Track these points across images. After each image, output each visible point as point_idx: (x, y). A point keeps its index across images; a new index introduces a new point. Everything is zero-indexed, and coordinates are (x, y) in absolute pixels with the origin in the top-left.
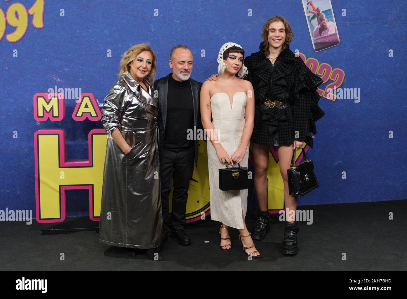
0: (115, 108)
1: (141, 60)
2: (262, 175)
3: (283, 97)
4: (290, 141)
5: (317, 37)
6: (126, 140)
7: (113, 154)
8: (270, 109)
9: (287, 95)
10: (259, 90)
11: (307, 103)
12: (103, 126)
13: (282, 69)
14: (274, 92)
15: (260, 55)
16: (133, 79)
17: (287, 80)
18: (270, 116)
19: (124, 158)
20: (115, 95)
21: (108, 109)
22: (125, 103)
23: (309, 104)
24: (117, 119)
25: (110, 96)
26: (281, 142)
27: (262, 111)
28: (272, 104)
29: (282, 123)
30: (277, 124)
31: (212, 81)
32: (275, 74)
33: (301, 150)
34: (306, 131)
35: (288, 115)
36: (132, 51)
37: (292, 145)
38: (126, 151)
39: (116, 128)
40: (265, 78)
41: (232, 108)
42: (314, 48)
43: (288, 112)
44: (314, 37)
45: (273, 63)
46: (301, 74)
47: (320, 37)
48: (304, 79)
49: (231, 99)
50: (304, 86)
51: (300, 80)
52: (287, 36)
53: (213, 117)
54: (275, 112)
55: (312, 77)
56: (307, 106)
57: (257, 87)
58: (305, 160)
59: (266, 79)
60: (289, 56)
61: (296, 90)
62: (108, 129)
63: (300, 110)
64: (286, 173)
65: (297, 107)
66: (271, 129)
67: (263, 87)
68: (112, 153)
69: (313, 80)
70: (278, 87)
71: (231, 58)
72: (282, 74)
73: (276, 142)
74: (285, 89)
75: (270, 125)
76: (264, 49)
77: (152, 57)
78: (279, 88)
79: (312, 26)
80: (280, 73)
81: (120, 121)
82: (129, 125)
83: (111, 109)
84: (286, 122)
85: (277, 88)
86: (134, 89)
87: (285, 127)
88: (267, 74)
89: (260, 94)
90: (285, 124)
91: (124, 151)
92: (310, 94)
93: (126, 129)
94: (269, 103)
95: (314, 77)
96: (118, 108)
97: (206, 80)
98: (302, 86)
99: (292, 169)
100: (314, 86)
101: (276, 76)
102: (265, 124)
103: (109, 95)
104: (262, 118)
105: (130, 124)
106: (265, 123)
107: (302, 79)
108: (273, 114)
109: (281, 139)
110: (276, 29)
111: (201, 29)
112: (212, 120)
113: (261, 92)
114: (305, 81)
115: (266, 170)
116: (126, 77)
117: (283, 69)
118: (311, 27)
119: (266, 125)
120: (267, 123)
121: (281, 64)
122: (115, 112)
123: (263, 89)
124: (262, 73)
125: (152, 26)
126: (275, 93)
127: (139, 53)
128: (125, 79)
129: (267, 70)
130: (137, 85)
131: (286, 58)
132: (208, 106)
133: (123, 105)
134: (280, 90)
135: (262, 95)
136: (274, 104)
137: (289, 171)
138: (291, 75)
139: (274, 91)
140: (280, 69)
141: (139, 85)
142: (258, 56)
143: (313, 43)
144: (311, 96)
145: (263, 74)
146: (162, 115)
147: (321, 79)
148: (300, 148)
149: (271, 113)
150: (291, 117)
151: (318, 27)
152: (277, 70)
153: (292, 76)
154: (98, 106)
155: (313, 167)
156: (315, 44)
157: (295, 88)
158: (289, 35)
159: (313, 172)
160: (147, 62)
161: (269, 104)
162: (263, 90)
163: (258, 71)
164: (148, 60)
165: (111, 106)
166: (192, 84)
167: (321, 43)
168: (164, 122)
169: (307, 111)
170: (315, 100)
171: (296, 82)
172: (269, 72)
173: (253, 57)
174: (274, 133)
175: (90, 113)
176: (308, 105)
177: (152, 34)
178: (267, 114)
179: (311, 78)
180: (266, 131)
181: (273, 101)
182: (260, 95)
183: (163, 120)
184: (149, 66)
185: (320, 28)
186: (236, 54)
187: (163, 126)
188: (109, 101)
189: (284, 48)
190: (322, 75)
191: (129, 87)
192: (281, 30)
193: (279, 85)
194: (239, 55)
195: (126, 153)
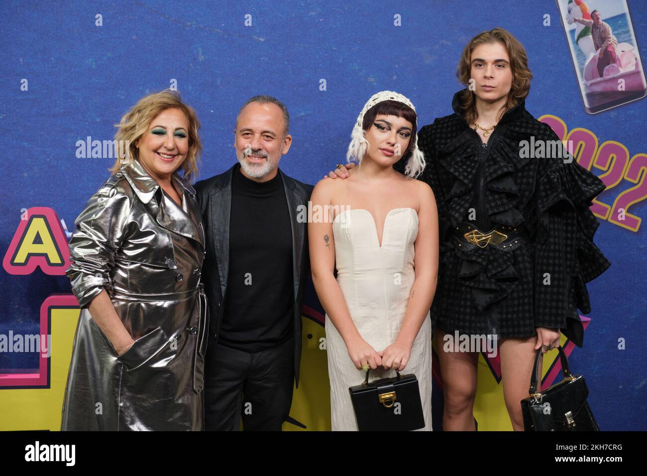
0: (98, 241)
1: (160, 133)
2: (462, 410)
3: (510, 221)
4: (527, 329)
5: (593, 78)
6: (123, 320)
7: (91, 355)
8: (477, 249)
9: (520, 217)
10: (452, 203)
11: (567, 238)
12: (71, 287)
13: (506, 154)
14: (487, 210)
15: (455, 122)
16: (146, 175)
17: (519, 181)
18: (477, 268)
19: (116, 367)
20: (102, 209)
21: (84, 244)
22: (125, 229)
23: (572, 239)
24: (103, 267)
25: (90, 212)
26: (505, 330)
27: (459, 254)
28: (484, 238)
29: (508, 283)
30: (493, 286)
31: (338, 180)
32: (489, 166)
33: (555, 353)
34: (566, 305)
35: (521, 266)
36: (139, 111)
37: (533, 339)
38: (121, 347)
39: (100, 290)
40: (463, 175)
41: (381, 246)
42: (587, 105)
43: (520, 259)
44: (587, 80)
45: (485, 140)
46: (554, 169)
47: (599, 79)
48: (559, 181)
49: (380, 225)
50: (561, 196)
51: (550, 181)
52: (515, 76)
53: (338, 267)
54: (491, 258)
55: (579, 176)
56: (566, 245)
57: (447, 197)
58: (567, 375)
59: (466, 177)
60: (524, 125)
61: (540, 206)
62: (83, 293)
63: (551, 254)
64: (518, 407)
65: (544, 247)
66: (482, 300)
67: (459, 196)
68: (87, 353)
69: (580, 183)
70: (496, 196)
71: (379, 126)
72: (506, 166)
73: (494, 330)
74: (514, 203)
75: (477, 288)
76: (464, 106)
77: (187, 122)
78: (500, 199)
79: (580, 53)
80: (502, 164)
81: (113, 274)
82: (131, 284)
83: (91, 242)
84: (517, 283)
85: (494, 200)
86: (146, 197)
87: (515, 295)
88: (468, 166)
89: (453, 213)
90: (513, 286)
91: (116, 349)
92: (575, 215)
93: (124, 295)
94: (474, 236)
95: (584, 177)
96: (105, 240)
97: (323, 178)
98: (556, 196)
99: (533, 398)
100: (583, 198)
101: (491, 170)
102: (467, 286)
103: (87, 211)
104: (460, 271)
105: (134, 282)
106: (467, 283)
107: (555, 180)
108: (484, 263)
109: (504, 323)
110: (487, 61)
111: (318, 57)
112: (336, 273)
113: (454, 209)
114: (563, 184)
115: (471, 398)
116: (129, 170)
117: (510, 155)
118: (578, 56)
119: (469, 290)
120: (472, 284)
121: (506, 142)
122: (98, 248)
123: (459, 202)
124: (457, 163)
125: (200, 49)
126: (490, 212)
127: (155, 117)
128: (125, 175)
129: (471, 156)
130: (154, 188)
131: (517, 129)
132: (327, 240)
133: (119, 234)
134: (503, 204)
135: (457, 215)
136: (488, 237)
137: (526, 404)
138: (530, 170)
139: (488, 206)
140: (502, 155)
141: (159, 188)
142: (450, 124)
143: (584, 93)
144: (578, 220)
145: (461, 167)
146: (218, 262)
147: (600, 181)
148: (553, 346)
149: (480, 260)
150: (528, 271)
151: (594, 56)
152: (495, 156)
153: (531, 173)
154: (65, 235)
155: (585, 393)
156: (589, 96)
157: (539, 201)
158: (520, 74)
159: (587, 404)
160: (176, 135)
161: (475, 238)
162: (459, 204)
163: (449, 159)
164: (177, 129)
165: (90, 235)
166: (288, 187)
167: (604, 94)
168: (221, 279)
169: (569, 256)
170: (585, 231)
171: (542, 187)
172: (476, 162)
173: (440, 126)
174: (488, 308)
175: (45, 255)
176: (569, 242)
177: (198, 67)
178: (471, 262)
179: (577, 177)
180: (468, 303)
181: (486, 231)
182: (453, 216)
183: (221, 274)
184: (182, 143)
185: (599, 58)
186: (391, 119)
187: (221, 288)
188: (86, 223)
189: (512, 106)
190: (605, 169)
191: (134, 192)
192: (498, 63)
193: (498, 193)
194: (398, 122)
195: (121, 353)
